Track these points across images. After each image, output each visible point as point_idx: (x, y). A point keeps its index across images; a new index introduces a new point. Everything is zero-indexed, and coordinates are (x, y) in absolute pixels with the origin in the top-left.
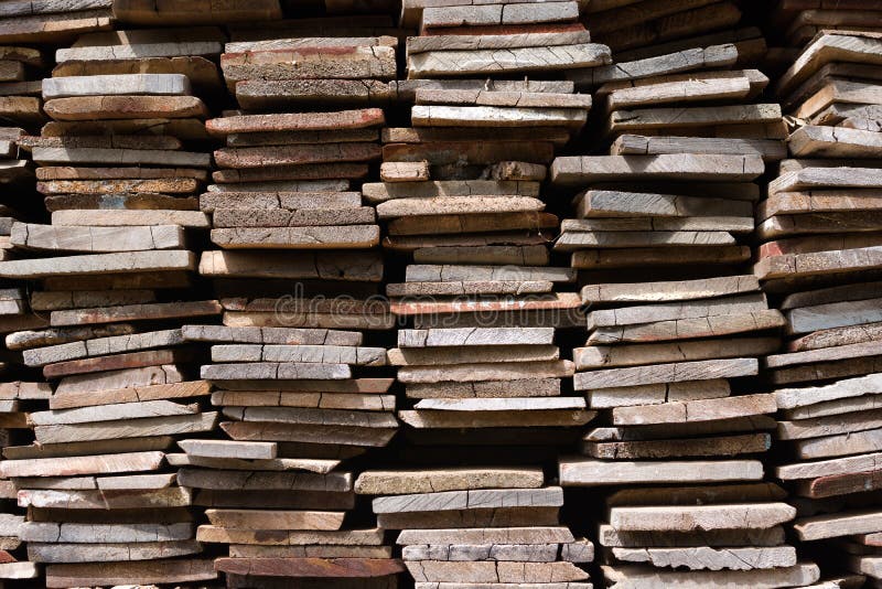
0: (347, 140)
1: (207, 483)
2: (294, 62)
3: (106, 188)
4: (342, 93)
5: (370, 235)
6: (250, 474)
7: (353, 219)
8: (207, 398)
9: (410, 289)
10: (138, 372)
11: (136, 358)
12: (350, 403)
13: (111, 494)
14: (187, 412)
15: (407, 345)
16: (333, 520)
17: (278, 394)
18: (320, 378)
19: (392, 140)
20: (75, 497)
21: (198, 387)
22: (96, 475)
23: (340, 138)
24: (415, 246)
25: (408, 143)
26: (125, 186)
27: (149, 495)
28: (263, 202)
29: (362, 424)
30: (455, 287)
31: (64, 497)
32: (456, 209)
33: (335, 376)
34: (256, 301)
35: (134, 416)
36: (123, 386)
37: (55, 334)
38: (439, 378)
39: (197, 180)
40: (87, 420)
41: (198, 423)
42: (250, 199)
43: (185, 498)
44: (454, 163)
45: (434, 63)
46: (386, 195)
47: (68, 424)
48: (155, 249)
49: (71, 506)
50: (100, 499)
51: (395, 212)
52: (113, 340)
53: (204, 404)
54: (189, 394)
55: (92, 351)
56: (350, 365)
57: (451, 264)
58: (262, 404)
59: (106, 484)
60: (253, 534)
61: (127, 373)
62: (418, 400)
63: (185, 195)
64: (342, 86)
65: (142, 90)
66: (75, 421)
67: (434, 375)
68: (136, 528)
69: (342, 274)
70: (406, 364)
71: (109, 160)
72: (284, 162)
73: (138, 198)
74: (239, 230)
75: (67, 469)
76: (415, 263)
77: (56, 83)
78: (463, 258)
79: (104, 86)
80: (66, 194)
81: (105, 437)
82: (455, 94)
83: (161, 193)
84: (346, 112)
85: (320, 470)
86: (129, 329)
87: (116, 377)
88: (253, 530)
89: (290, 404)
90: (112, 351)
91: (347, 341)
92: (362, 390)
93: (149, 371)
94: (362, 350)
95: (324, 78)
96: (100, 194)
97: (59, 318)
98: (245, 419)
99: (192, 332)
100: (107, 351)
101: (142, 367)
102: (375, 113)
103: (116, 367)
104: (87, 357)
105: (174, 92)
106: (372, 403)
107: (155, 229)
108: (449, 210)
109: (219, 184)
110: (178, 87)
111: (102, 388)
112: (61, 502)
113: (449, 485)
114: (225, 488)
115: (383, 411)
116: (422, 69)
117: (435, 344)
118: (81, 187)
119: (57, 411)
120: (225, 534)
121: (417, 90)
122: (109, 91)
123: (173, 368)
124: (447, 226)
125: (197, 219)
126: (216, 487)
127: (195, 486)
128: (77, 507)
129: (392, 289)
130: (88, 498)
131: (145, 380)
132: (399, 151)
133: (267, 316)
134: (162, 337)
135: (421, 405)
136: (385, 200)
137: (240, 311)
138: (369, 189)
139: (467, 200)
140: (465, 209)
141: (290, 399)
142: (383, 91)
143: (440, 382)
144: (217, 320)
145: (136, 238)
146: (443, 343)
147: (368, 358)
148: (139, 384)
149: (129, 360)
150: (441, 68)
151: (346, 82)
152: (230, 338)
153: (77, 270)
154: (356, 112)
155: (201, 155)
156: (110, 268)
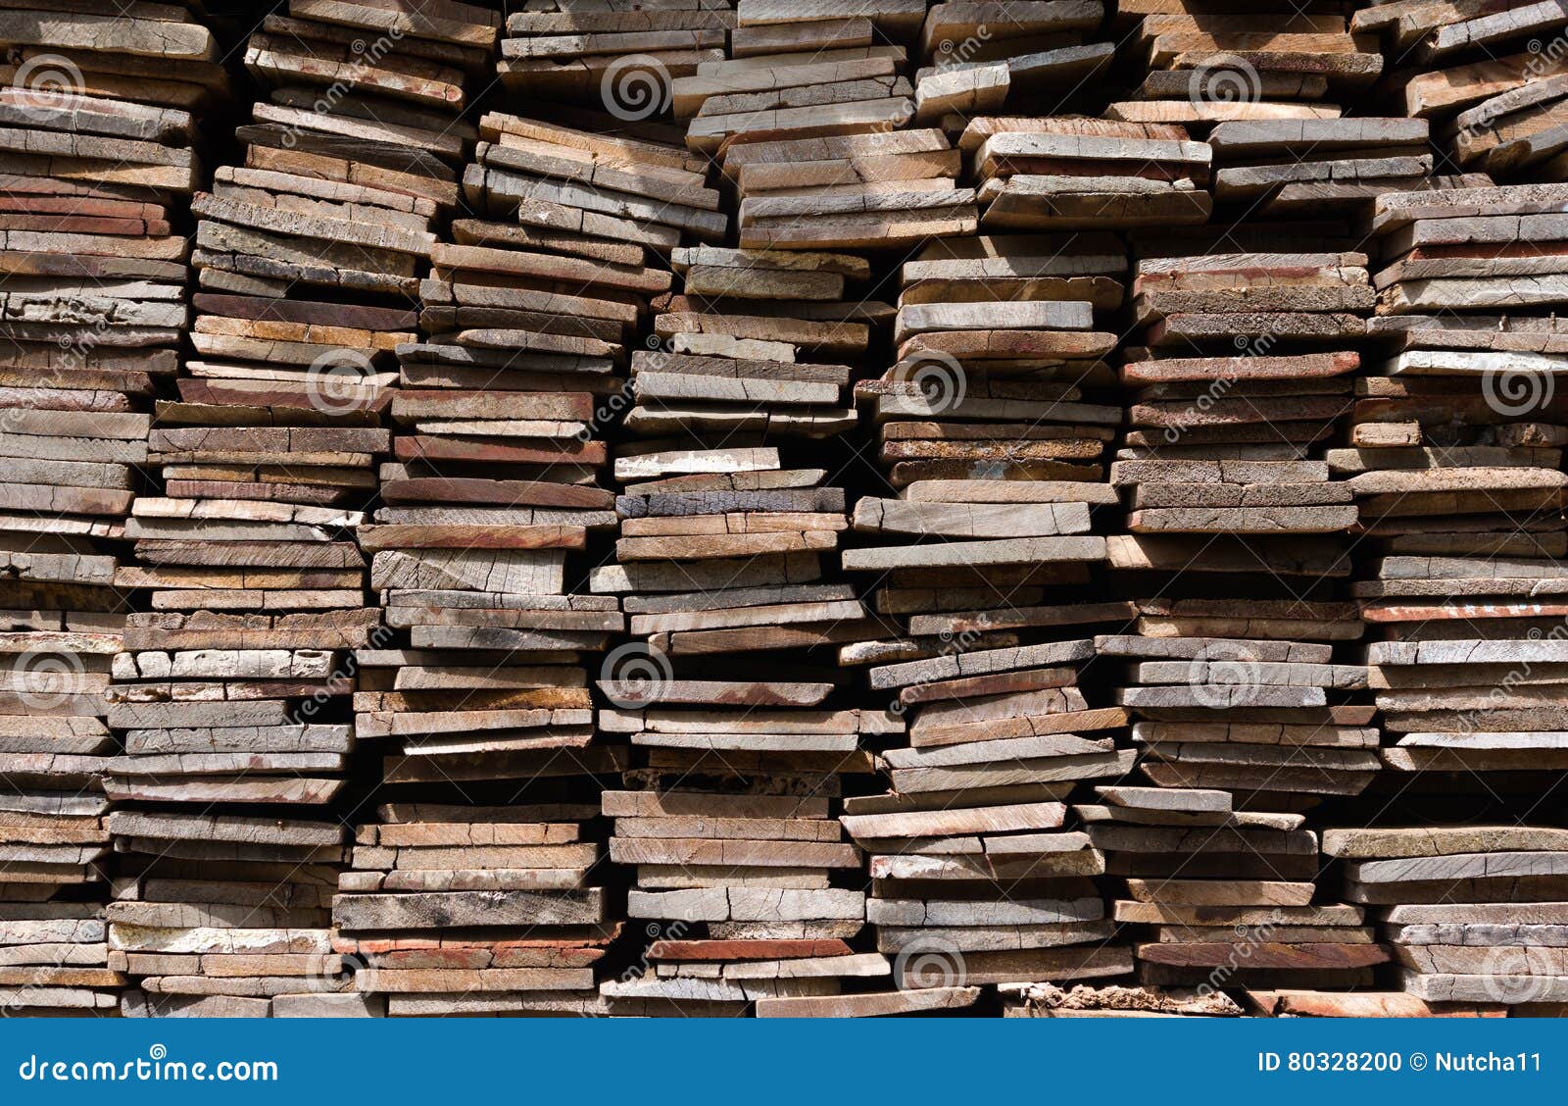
0: (1310, 392)
1: (1129, 844)
2: (1244, 290)
3: (981, 451)
4: (1306, 331)
5: (1348, 517)
6: (1186, 831)
7: (1325, 498)
8: (1128, 730)
9: (1391, 588)
10: (1028, 698)
11: (1028, 678)
12: (1319, 738)
13: (1001, 859)
14: (1101, 750)
15: (1393, 662)
16: (1300, 892)
17: (1226, 726)
18: (1287, 705)
19: (1370, 392)
20: (952, 864)
21: (1113, 717)
22: (982, 835)
23: (1302, 389)
24: (1396, 532)
25: (1391, 397)
26: (1008, 450)
27: (1050, 861)
28: (1202, 474)
29: (1334, 766)
30: (1450, 586)
31: (937, 864)
32: (1456, 485)
33: (1307, 702)
34: (1182, 603)
35: (1029, 755)
36: (1010, 715)
37: (915, 646)
38: (1430, 706)
39: (1104, 442)
40: (963, 762)
41: (1114, 763)
42: (1182, 469)
43: (1100, 863)
44: (1447, 423)
45: (1436, 294)
46: (1360, 465)
47: (940, 767)
48: (1058, 535)
49: (945, 877)
50: (985, 866)
51: (1376, 488)
52: (996, 653)
53: (1122, 738)
54: (1100, 726)
55: (967, 669)
56: (1326, 689)
57: (1441, 555)
58: (1205, 739)
59: (995, 846)
60: (1194, 911)
61: (1014, 699)
62: (1403, 734)
63: (1087, 461)
64: (1305, 321)
65: (1041, 322)
66: (950, 763)
67: (1426, 703)
68: (1030, 906)
69: (1300, 568)
70: (1388, 687)
71: (985, 414)
72: (1228, 420)
73: (1025, 465)
74: (1176, 512)
75: (939, 826)
76: (1396, 554)
77: (923, 311)
78: (1457, 547)
79: (989, 318)
80: (925, 458)
81: (989, 783)
82: (1462, 336)
83: (1056, 459)
84: (1311, 356)
85: (1286, 826)
86: (1015, 639)
87: (1000, 704)
88: (1192, 906)
89: (1243, 739)
90: (994, 668)
91: (1316, 657)
92: (1337, 721)
93: (1044, 695)
94: (1340, 669)
95: (1282, 311)
96: (973, 460)
97: (921, 625)
98: (1181, 759)
99: (1111, 644)
100: (988, 669)
101: (1035, 691)
102: (1350, 358)
103: (998, 691)
104: (960, 677)
105: (1082, 326)
106: (1349, 738)
107: (1058, 508)
108: (1446, 485)
109: (1136, 447)
110: (1086, 320)
111: (982, 719)
112: (932, 871)
113: (1457, 846)
114: (1153, 850)
115: (1363, 749)
116: (1418, 301)
117: (1429, 661)
118: (948, 450)
119: (922, 749)
120: (1156, 912)
121: (1410, 329)
122: (998, 324)
123: (1076, 692)
124: (1439, 507)
125: (1106, 494)
126: (1141, 850)
127: (1113, 848)
128: (954, 877)
129: (1363, 588)
130: (969, 866)
131: (1039, 706)
132: (1378, 408)
133: (1196, 623)
134: (1064, 650)
135: (1406, 740)
136: (1359, 472)
137: (1162, 616)
138: (1337, 456)
139: (1470, 472)
140: (1468, 485)
141: (1244, 734)
142: (1358, 328)
143: (1430, 710)
144: (1132, 628)
145: (1031, 520)
146: (1439, 660)
147: (1346, 680)
148: (1032, 713)
149: (1017, 682)
150: (1444, 301)
151: (1310, 316)
152: (1165, 653)
153: (956, 561)
154: (1325, 356)
155: (1109, 408)
156: (1001, 559)
